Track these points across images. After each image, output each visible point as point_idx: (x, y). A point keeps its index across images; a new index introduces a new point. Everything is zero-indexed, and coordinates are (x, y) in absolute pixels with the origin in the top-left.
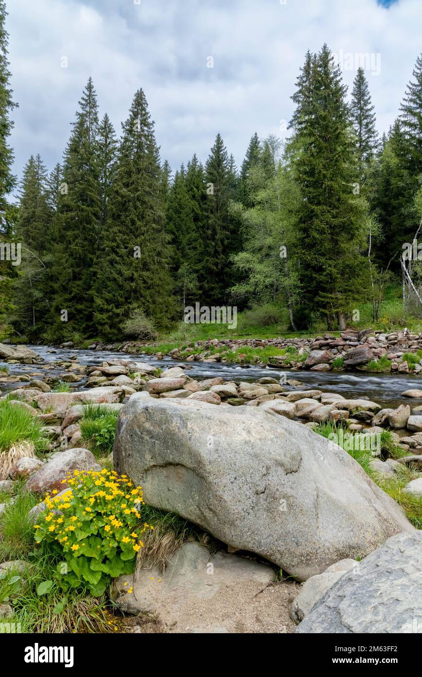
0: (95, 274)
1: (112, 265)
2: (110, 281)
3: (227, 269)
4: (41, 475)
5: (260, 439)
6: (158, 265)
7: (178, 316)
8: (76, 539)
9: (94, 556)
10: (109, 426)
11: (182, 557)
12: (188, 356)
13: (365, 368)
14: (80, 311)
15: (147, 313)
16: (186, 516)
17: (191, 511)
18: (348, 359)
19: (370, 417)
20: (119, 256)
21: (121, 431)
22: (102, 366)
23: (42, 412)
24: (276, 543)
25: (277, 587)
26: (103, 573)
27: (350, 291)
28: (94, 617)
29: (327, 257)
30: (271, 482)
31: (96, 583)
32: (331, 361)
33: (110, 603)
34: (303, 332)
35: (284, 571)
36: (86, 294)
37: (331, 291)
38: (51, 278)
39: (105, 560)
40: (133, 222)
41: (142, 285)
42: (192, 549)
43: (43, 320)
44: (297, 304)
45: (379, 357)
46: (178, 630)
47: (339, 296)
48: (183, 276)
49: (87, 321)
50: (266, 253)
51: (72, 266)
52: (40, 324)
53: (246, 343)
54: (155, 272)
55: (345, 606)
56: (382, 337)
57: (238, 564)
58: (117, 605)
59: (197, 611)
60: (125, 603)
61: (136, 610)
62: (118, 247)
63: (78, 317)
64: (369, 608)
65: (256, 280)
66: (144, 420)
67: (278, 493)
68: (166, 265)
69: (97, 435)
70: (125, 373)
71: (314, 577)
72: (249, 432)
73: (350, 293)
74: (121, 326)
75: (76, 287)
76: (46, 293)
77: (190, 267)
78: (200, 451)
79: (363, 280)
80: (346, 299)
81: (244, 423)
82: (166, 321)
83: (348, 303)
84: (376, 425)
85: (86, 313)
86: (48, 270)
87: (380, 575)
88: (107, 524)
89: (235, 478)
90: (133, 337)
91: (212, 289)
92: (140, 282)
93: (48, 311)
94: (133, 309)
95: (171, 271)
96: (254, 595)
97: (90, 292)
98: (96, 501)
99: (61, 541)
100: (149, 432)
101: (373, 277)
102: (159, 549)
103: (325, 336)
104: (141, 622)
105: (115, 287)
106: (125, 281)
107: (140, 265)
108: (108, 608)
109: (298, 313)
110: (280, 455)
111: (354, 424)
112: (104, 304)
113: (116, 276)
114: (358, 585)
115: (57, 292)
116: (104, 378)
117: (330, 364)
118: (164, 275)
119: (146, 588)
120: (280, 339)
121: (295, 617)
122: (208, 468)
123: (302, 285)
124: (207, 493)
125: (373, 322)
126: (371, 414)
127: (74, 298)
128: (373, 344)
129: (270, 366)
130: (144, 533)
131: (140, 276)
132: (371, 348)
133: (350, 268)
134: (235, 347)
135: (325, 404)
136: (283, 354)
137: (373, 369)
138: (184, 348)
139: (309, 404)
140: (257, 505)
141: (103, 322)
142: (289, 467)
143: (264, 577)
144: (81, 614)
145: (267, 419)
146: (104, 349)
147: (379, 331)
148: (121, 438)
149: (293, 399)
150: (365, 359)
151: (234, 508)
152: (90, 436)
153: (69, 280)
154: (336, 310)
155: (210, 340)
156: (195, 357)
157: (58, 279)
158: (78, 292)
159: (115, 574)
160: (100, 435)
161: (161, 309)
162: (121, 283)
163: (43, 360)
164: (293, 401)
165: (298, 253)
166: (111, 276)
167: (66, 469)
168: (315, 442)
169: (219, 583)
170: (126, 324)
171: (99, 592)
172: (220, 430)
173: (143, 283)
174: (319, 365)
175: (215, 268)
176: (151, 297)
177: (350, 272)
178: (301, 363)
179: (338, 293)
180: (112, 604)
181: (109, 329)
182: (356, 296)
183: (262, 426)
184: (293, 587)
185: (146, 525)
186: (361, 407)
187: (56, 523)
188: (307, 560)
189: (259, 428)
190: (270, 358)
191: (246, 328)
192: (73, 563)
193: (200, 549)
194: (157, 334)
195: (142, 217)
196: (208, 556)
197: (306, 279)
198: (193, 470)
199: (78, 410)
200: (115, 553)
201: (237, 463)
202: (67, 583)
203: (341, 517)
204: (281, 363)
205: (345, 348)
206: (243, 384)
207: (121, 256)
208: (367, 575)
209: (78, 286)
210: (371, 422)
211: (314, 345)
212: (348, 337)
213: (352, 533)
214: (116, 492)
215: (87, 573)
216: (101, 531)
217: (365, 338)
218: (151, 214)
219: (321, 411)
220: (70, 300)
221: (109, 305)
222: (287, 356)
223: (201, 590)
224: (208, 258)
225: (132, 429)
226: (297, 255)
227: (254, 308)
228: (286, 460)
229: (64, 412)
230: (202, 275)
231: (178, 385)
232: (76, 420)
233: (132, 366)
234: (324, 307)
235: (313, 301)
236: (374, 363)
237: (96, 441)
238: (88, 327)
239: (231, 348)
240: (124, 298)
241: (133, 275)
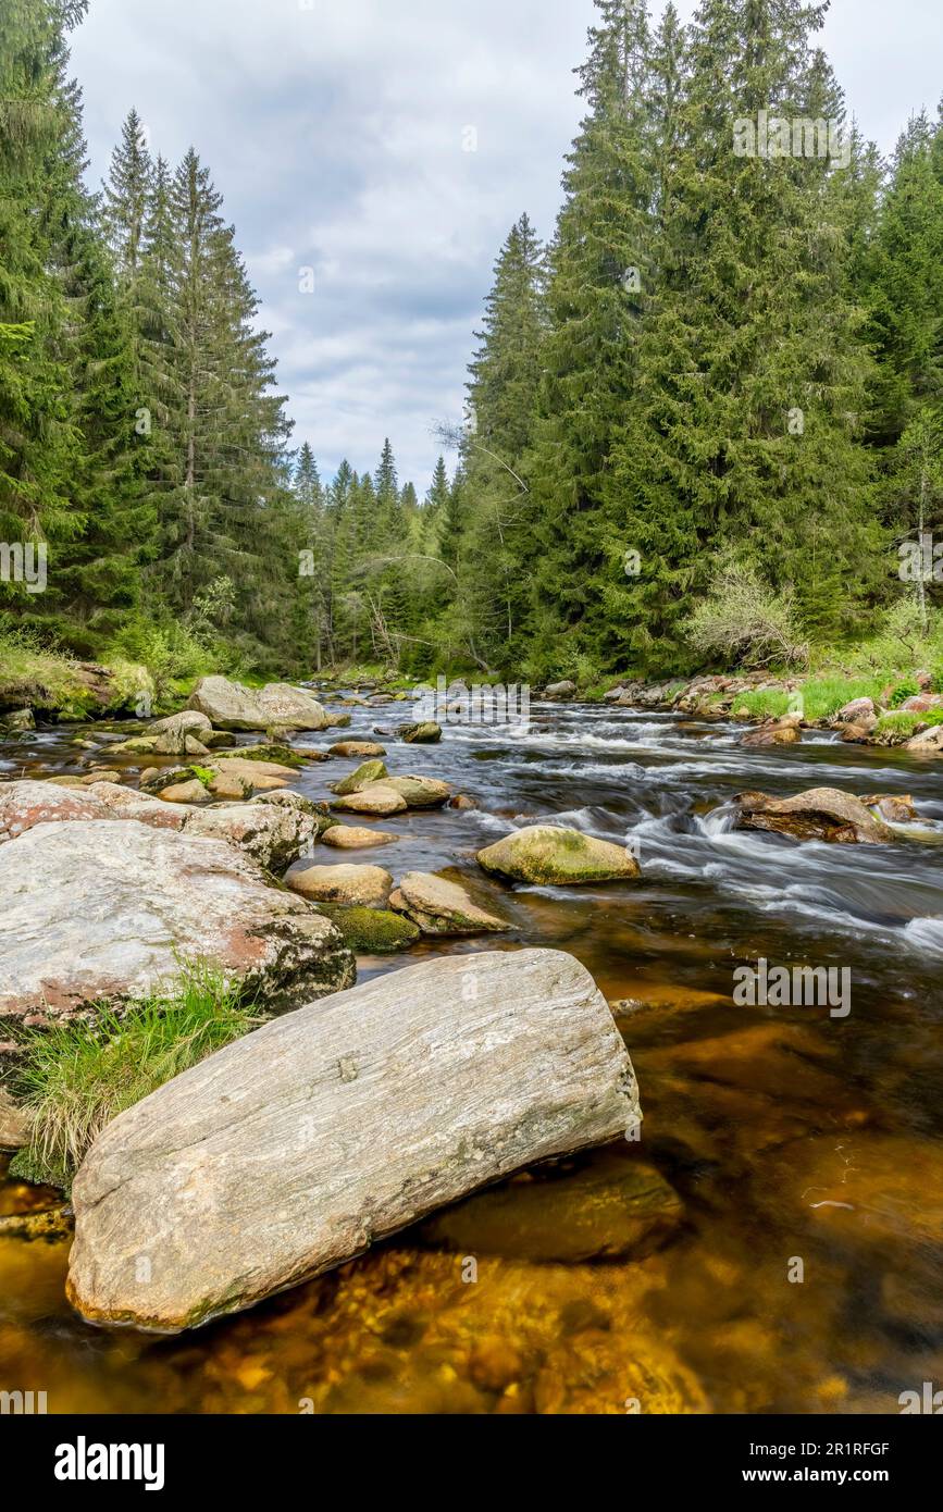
1: (661, 430)
2: (653, 482)
15: (772, 577)
20: (679, 399)
40: (726, 274)
41: (754, 482)
48: (915, 456)
51: (577, 470)
62: (678, 369)
63: (591, 612)
68: (850, 413)
75: (587, 529)
82: (845, 608)
86: (532, 496)
90: (719, 661)
92: (747, 471)
94: (724, 566)
105: (668, 499)
106: (699, 474)
107: (750, 415)
113: (672, 463)
115: (544, 547)
118: (842, 446)
127: (583, 557)
131: (747, 452)
138: (901, 696)
141: (632, 613)
146: (637, 704)
153: (570, 510)
157: (543, 511)
158: (590, 540)
161: (828, 565)
162: (683, 483)
166: (655, 465)
170: (697, 617)
173: (760, 475)
176: (789, 521)
181: (648, 636)
194: (803, 648)
195: (757, 252)
207: (688, 397)
209: (592, 524)
218: (791, 242)
220: (571, 567)
221: (652, 558)
240: (695, 534)
241: (723, 452)
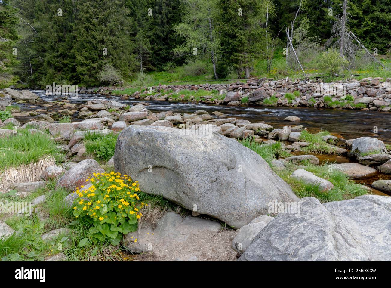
0: (75, 37)
1: (88, 31)
2: (87, 43)
3: (171, 36)
4: (68, 177)
5: (212, 150)
6: (121, 32)
7: (137, 69)
8: (101, 214)
9: (112, 223)
10: (105, 144)
11: (165, 220)
12: (146, 97)
13: (261, 103)
14: (66, 65)
15: (115, 67)
16: (168, 197)
17: (171, 194)
18: (251, 97)
19: (267, 134)
20: (92, 25)
21: (122, 148)
22: (87, 104)
23: (53, 136)
24: (223, 209)
25: (222, 233)
26: (118, 231)
27: (253, 52)
28: (115, 256)
29: (239, 28)
30: (220, 175)
31: (115, 238)
32: (240, 99)
33: (123, 248)
34: (223, 79)
35: (226, 224)
36: (69, 52)
37: (241, 52)
38: (41, 40)
39: (119, 225)
42: (172, 216)
43: (39, 71)
44: (218, 60)
45: (270, 96)
46: (168, 260)
47: (246, 55)
48: (139, 40)
49: (71, 72)
50: (197, 24)
51: (57, 31)
52: (37, 75)
53: (185, 87)
54: (119, 37)
55: (273, 239)
56: (272, 83)
57: (199, 222)
58: (128, 249)
59: (178, 248)
60: (133, 247)
61: (140, 251)
62: (91, 17)
63: (65, 69)
64: (288, 238)
65: (191, 44)
66: (137, 140)
67: (224, 181)
68: (127, 32)
69: (97, 150)
70: (104, 109)
71: (245, 226)
72: (205, 146)
73: (253, 54)
74: (97, 76)
75: (61, 47)
76: (39, 52)
77: (145, 34)
78: (176, 158)
79: (262, 44)
80: (251, 57)
81: (202, 140)
82: (129, 73)
83: (252, 60)
84: (270, 139)
85: (70, 66)
86: (38, 34)
87: (291, 222)
88: (119, 204)
89: (199, 174)
90: (106, 84)
91: (160, 50)
93: (42, 65)
94: (105, 64)
95: (130, 36)
96: (210, 238)
97: (72, 51)
98: (111, 191)
99: (92, 215)
100: (141, 148)
101: (268, 43)
102: (151, 217)
103: (237, 82)
104: (144, 257)
105: (91, 48)
106: (98, 43)
107: (108, 32)
108: (122, 251)
109: (219, 67)
110: (224, 159)
111: (257, 138)
112: (83, 60)
113: (91, 39)
114: (279, 227)
115: (47, 50)
116: (90, 112)
117: (240, 101)
118: (126, 39)
119: (145, 239)
120: (207, 85)
121: (235, 248)
122: (182, 168)
123: (222, 47)
124: (182, 183)
125: (267, 73)
126: (268, 132)
127: (61, 55)
128: (267, 88)
129: (201, 102)
130: (142, 208)
131: (108, 39)
132: (265, 90)
133: (254, 36)
134: (178, 90)
135: (239, 126)
136: (209, 95)
137: (266, 103)
138: (143, 91)
139: (229, 127)
140: (212, 188)
141: (84, 73)
142: (230, 166)
143: (215, 228)
144: (107, 255)
145: (215, 137)
146: (86, 93)
147: (270, 79)
148: (122, 152)
149: (218, 124)
150: (262, 98)
151: (199, 191)
152: (92, 151)
153: (56, 42)
154: (244, 65)
155: (160, 85)
156: (151, 97)
157: (47, 41)
158: (63, 51)
159: (125, 232)
160: (99, 151)
161: (125, 64)
162: (95, 45)
163: (43, 100)
164: (219, 125)
165: (219, 25)
166: (87, 39)
167: (84, 172)
168: (242, 150)
169: (189, 233)
170: (100, 74)
171: (116, 243)
172: (188, 145)
173: (111, 45)
174: (232, 102)
175: (162, 34)
176: (118, 55)
177: (254, 39)
178: (221, 100)
179: (245, 53)
180: (124, 249)
181: (88, 78)
182: (257, 55)
183: (213, 142)
184: (232, 232)
185: (142, 203)
186: (261, 128)
187: (87, 206)
188: (240, 217)
189: (211, 143)
190: (201, 98)
191: (184, 77)
192: (100, 227)
193: (176, 215)
194: (123, 81)
196: (181, 219)
197: (225, 43)
198: (172, 170)
199: (79, 134)
200: (125, 221)
201: (200, 165)
202: (97, 239)
203: (259, 193)
204: (208, 101)
205: (249, 90)
206: (186, 115)
207: (94, 25)
208: (284, 222)
209: (63, 46)
210: (267, 137)
211: (230, 89)
212: (251, 83)
213: (265, 201)
214: (123, 185)
215: (109, 233)
216: (115, 208)
217: (262, 83)
219: (237, 131)
220: (57, 57)
221: (88, 60)
222: (212, 96)
223: (179, 237)
224: (157, 27)
225: (129, 146)
226: (219, 26)
227: (189, 63)
228: (228, 162)
229: (68, 136)
230: (153, 39)
231: (143, 117)
232: (80, 141)
233: (109, 104)
234: (236, 63)
235: (229, 59)
236: (267, 100)
237: (97, 154)
238: (73, 77)
239: (175, 91)
240: (98, 56)
241: (104, 39)
